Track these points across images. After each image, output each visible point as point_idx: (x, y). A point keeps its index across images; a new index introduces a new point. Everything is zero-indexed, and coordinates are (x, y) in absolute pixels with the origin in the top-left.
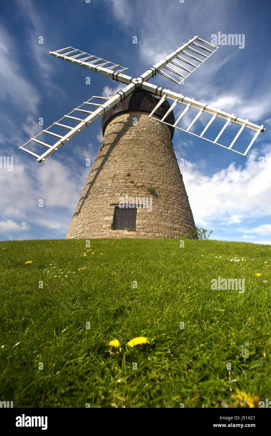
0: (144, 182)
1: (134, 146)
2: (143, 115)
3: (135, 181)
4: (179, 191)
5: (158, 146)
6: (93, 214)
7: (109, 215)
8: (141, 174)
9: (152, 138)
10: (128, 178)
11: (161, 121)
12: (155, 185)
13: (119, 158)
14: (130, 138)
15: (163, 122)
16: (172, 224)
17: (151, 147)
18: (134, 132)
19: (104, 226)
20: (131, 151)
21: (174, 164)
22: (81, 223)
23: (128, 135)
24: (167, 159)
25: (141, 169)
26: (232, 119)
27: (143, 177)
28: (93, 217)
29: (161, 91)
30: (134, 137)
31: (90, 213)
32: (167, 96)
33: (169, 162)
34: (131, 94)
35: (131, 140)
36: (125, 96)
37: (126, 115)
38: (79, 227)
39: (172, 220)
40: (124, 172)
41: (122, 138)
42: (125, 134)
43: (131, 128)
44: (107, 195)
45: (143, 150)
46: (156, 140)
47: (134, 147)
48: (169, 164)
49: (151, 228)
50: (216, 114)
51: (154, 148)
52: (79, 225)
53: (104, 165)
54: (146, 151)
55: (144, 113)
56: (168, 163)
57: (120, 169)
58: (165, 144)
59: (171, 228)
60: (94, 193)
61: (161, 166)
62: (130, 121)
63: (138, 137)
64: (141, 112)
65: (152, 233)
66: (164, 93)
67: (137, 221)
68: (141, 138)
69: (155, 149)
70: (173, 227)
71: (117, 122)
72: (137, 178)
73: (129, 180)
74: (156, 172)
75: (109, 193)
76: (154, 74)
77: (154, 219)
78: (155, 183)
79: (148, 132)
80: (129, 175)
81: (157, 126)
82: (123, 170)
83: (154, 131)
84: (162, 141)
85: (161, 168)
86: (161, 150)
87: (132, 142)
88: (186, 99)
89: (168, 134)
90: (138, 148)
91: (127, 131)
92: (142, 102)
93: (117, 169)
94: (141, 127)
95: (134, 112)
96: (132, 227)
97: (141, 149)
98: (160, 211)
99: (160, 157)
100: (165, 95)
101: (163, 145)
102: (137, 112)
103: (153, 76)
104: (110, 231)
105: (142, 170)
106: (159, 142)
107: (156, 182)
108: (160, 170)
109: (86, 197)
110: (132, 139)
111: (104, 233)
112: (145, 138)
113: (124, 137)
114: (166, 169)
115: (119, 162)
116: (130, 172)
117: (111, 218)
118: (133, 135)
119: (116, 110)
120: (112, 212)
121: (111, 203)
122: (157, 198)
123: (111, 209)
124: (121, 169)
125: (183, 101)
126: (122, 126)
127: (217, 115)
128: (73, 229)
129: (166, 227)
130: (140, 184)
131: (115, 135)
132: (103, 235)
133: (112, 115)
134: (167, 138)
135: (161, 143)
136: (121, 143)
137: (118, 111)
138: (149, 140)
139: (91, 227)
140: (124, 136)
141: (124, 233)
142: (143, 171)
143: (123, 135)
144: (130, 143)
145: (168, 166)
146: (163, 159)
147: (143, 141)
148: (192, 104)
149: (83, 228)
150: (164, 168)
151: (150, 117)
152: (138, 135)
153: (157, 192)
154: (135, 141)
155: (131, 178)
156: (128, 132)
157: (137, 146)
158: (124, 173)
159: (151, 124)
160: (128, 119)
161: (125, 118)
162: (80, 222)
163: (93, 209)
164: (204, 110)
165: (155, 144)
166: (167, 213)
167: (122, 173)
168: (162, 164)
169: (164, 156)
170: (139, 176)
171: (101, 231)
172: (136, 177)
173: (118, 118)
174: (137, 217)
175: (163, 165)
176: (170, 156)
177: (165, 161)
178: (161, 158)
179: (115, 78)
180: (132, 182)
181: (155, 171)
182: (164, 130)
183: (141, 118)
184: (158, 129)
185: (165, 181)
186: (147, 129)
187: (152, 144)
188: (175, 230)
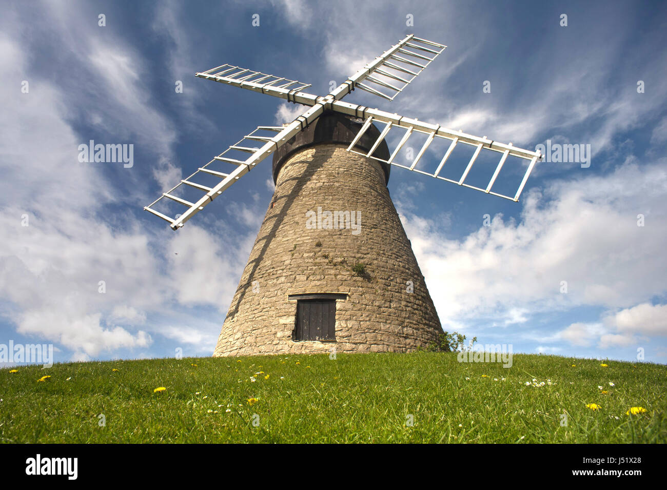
0: (345, 255)
1: (326, 197)
2: (337, 149)
3: (331, 254)
4: (407, 269)
5: (365, 196)
6: (261, 314)
7: (287, 314)
8: (340, 241)
9: (354, 183)
10: (318, 249)
11: (368, 156)
12: (365, 260)
13: (303, 217)
14: (318, 185)
15: (371, 157)
16: (400, 327)
17: (353, 197)
18: (325, 176)
19: (279, 335)
20: (322, 205)
21: (394, 223)
22: (238, 331)
23: (315, 181)
24: (382, 216)
25: (339, 233)
26: (484, 144)
27: (343, 246)
28: (260, 318)
29: (364, 112)
30: (325, 184)
31: (255, 312)
32: (373, 118)
33: (386, 220)
34: (317, 120)
35: (320, 188)
36: (308, 123)
37: (310, 150)
38: (237, 336)
39: (400, 319)
40: (312, 240)
41: (305, 186)
42: (310, 180)
43: (319, 169)
44: (282, 279)
45: (341, 202)
46: (361, 186)
47: (325, 199)
48: (386, 224)
49: (363, 335)
50: (457, 138)
51: (358, 199)
52: (235, 334)
53: (278, 231)
54: (347, 205)
55: (339, 146)
56: (384, 221)
57: (303, 235)
58: (377, 192)
59: (399, 335)
60: (261, 278)
61: (372, 228)
62: (318, 159)
63: (332, 184)
64: (334, 145)
65: (365, 346)
66: (369, 115)
67: (337, 323)
68: (337, 184)
69: (361, 201)
70: (401, 332)
71: (297, 163)
72: (334, 249)
73: (320, 253)
74: (365, 238)
75: (286, 276)
76: (351, 88)
77: (368, 319)
78: (365, 256)
79: (348, 174)
80: (319, 245)
81: (362, 164)
82: (309, 237)
83: (357, 172)
84: (371, 187)
85: (373, 230)
86: (370, 202)
87: (322, 191)
88: (405, 119)
89: (380, 175)
90: (332, 200)
91: (313, 175)
92: (335, 129)
93: (299, 236)
94: (336, 168)
95: (322, 145)
96: (329, 335)
97: (337, 202)
98: (377, 304)
99: (370, 213)
100: (371, 117)
101: (374, 193)
102: (328, 145)
103: (349, 92)
104: (291, 342)
105: (340, 236)
106: (367, 189)
107: (365, 254)
108: (372, 234)
109: (249, 284)
110: (321, 186)
111: (279, 347)
112: (342, 183)
113: (310, 185)
114: (382, 232)
115: (301, 224)
116: (321, 240)
117: (291, 320)
118: (323, 181)
119: (295, 144)
120: (293, 309)
121: (291, 294)
122: (369, 282)
123: (291, 304)
124: (306, 235)
125: (401, 123)
126: (306, 168)
127: (459, 139)
128: (226, 340)
129: (389, 333)
130: (339, 260)
131: (295, 183)
132: (277, 351)
133: (289, 152)
134: (378, 181)
135: (369, 190)
136: (304, 193)
137: (297, 146)
138: (350, 186)
139: (256, 337)
140: (309, 183)
141: (314, 345)
142: (342, 237)
143: (306, 181)
144: (318, 193)
145: (384, 226)
146: (375, 216)
147: (340, 189)
148: (415, 126)
149: (243, 340)
150: (378, 230)
151: (349, 152)
152: (331, 180)
153: (368, 271)
154: (327, 190)
155: (323, 250)
156: (314, 177)
157: (331, 197)
158: (311, 242)
159: (351, 162)
160: (313, 156)
161: (309, 156)
162: (237, 328)
163: (259, 304)
164: (436, 135)
165: (360, 193)
166: (390, 308)
167: (307, 241)
168: (375, 223)
169: (376, 210)
170: (336, 246)
171: (274, 343)
172: (332, 248)
173: (297, 155)
174: (337, 317)
175: (375, 225)
176: (386, 210)
177: (379, 219)
178: (372, 214)
179: (292, 99)
180: (326, 257)
181: (364, 236)
182: (373, 169)
183: (334, 153)
184: (363, 169)
185: (382, 252)
186: (346, 170)
187: (355, 192)
188: (406, 338)
